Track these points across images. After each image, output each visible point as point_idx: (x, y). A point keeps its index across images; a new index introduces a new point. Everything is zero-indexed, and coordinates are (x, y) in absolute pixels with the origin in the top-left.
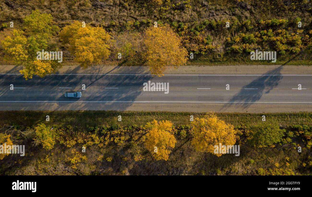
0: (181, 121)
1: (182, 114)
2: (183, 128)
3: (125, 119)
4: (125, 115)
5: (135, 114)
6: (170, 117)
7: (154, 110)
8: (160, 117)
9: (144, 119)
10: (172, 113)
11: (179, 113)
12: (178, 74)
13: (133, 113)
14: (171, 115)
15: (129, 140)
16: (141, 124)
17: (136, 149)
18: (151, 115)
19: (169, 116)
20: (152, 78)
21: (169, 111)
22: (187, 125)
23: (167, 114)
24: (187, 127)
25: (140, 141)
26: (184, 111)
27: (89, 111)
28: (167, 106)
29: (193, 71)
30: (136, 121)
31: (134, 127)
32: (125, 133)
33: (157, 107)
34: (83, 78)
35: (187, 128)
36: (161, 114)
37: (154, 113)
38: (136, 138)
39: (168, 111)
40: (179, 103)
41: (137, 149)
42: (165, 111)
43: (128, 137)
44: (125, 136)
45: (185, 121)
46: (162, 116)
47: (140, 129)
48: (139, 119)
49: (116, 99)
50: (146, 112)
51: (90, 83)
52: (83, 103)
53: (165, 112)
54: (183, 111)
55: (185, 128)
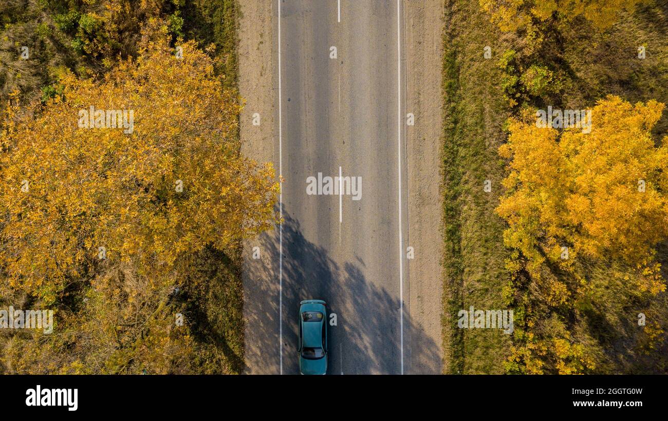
0: (481, 93)
1: (450, 86)
2: (514, 79)
3: (479, 339)
4: (462, 338)
5: (456, 293)
6: (467, 140)
7: (436, 211)
8: (466, 182)
9: (477, 256)
10: (447, 130)
11: (449, 101)
12: (275, 106)
13: (453, 303)
14: (456, 138)
15: (570, 319)
16: (500, 266)
17: (607, 288)
18: (459, 226)
19: (460, 145)
21: (439, 145)
22: (503, 62)
23: (454, 154)
24: (509, 64)
25: (572, 269)
26: (440, 78)
28: (419, 152)
29: (260, 40)
30: (487, 290)
31: (515, 301)
32: (541, 337)
33: (423, 200)
35: (512, 63)
36: (452, 179)
37: (452, 209)
38: (558, 288)
39: (438, 151)
40: (402, 102)
41: (606, 283)
42: (438, 162)
43: (557, 325)
44: (550, 337)
45: (482, 76)
46: (464, 173)
47: (523, 272)
48: (479, 276)
50: (448, 246)
53: (446, 162)
54: (439, 84)
55: (518, 73)
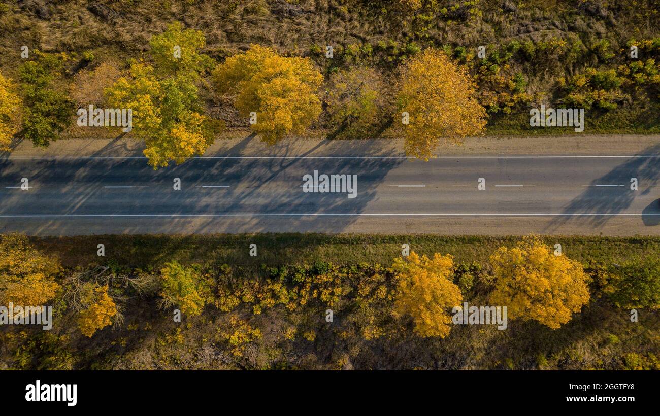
0: (461, 254)
1: (464, 239)
2: (467, 269)
3: (342, 251)
4: (342, 243)
5: (364, 241)
6: (437, 247)
7: (403, 232)
8: (417, 246)
9: (381, 251)
10: (443, 237)
11: (457, 239)
12: (455, 155)
13: (359, 239)
14: (439, 242)
15: (350, 296)
16: (377, 262)
17: (365, 314)
18: (396, 243)
19: (435, 243)
20: (399, 163)
21: (436, 233)
22: (475, 264)
23: (431, 241)
24: (475, 267)
25: (375, 297)
26: (468, 234)
27: (268, 234)
28: (432, 224)
29: (487, 148)
30: (365, 255)
31: (361, 268)
32: (343, 281)
33: (409, 225)
34: (252, 164)
35: (475, 269)
36: (419, 239)
37: (404, 239)
38: (367, 290)
39: (432, 233)
40: (456, 216)
41: (367, 314)
42: (427, 233)
43: (348, 289)
44: (342, 286)
45: (469, 255)
46: (421, 245)
47: (374, 273)
48: (372, 251)
49: (323, 209)
50: (386, 237)
51: (269, 175)
52: (254, 217)
53: (427, 237)
54: (465, 234)
55: (471, 270)
